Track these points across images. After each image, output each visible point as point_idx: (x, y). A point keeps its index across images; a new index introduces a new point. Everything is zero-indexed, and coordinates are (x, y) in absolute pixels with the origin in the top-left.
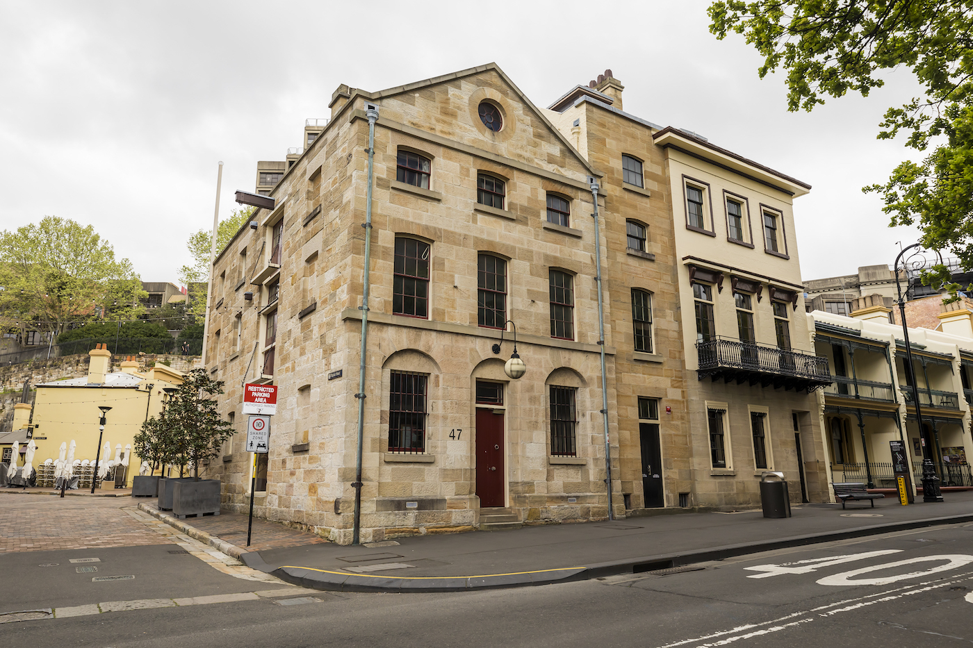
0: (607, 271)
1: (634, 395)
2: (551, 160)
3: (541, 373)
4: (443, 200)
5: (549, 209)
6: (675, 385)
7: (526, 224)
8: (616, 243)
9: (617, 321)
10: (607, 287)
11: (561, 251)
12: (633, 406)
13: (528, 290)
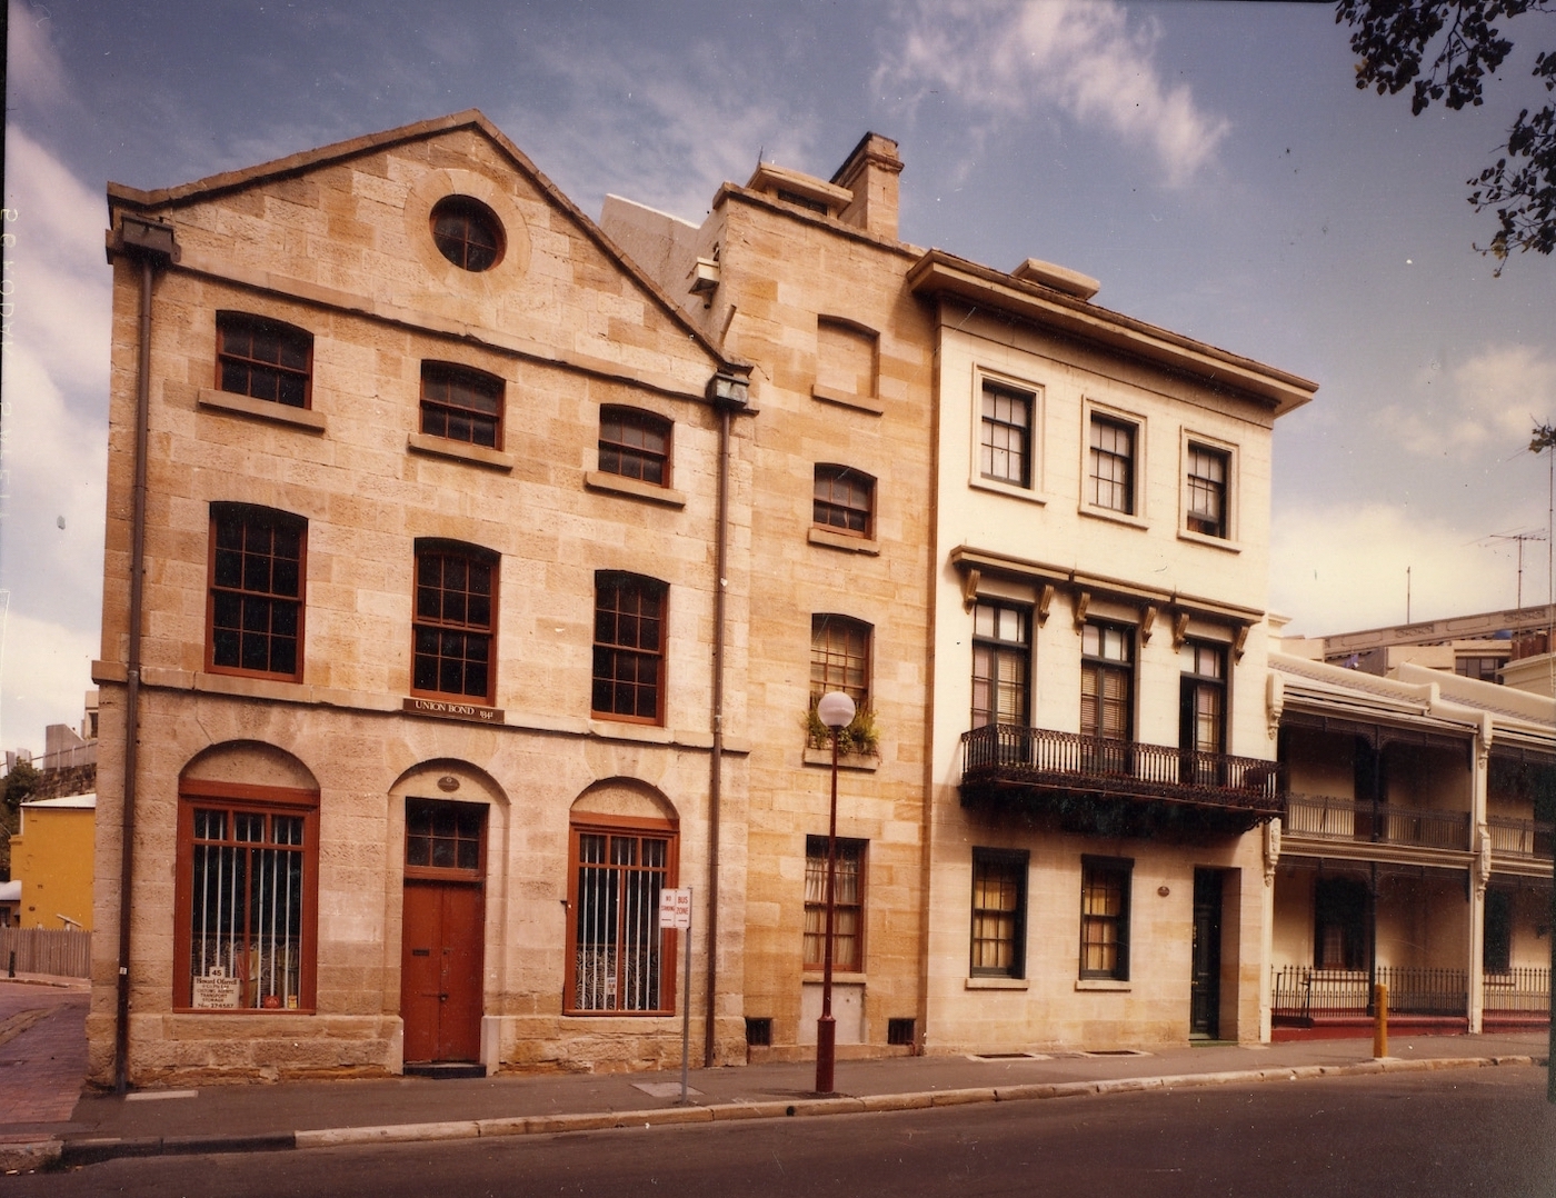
0: (748, 579)
1: (798, 834)
2: (617, 333)
3: (563, 789)
4: (330, 430)
5: (603, 446)
6: (905, 815)
7: (543, 479)
8: (783, 519)
9: (770, 685)
10: (745, 614)
11: (628, 536)
12: (794, 855)
13: (538, 620)
